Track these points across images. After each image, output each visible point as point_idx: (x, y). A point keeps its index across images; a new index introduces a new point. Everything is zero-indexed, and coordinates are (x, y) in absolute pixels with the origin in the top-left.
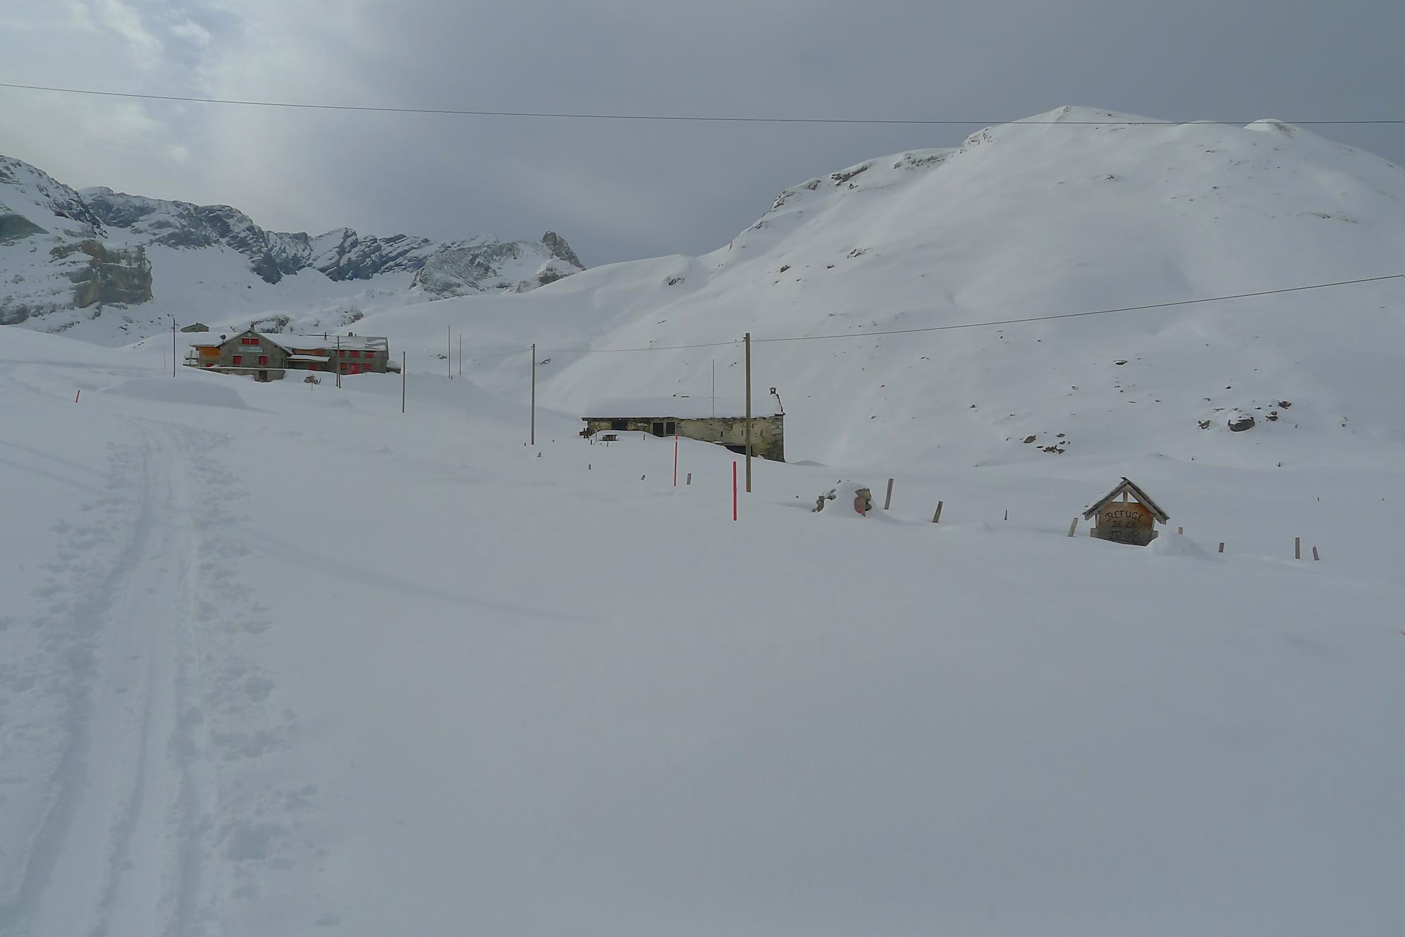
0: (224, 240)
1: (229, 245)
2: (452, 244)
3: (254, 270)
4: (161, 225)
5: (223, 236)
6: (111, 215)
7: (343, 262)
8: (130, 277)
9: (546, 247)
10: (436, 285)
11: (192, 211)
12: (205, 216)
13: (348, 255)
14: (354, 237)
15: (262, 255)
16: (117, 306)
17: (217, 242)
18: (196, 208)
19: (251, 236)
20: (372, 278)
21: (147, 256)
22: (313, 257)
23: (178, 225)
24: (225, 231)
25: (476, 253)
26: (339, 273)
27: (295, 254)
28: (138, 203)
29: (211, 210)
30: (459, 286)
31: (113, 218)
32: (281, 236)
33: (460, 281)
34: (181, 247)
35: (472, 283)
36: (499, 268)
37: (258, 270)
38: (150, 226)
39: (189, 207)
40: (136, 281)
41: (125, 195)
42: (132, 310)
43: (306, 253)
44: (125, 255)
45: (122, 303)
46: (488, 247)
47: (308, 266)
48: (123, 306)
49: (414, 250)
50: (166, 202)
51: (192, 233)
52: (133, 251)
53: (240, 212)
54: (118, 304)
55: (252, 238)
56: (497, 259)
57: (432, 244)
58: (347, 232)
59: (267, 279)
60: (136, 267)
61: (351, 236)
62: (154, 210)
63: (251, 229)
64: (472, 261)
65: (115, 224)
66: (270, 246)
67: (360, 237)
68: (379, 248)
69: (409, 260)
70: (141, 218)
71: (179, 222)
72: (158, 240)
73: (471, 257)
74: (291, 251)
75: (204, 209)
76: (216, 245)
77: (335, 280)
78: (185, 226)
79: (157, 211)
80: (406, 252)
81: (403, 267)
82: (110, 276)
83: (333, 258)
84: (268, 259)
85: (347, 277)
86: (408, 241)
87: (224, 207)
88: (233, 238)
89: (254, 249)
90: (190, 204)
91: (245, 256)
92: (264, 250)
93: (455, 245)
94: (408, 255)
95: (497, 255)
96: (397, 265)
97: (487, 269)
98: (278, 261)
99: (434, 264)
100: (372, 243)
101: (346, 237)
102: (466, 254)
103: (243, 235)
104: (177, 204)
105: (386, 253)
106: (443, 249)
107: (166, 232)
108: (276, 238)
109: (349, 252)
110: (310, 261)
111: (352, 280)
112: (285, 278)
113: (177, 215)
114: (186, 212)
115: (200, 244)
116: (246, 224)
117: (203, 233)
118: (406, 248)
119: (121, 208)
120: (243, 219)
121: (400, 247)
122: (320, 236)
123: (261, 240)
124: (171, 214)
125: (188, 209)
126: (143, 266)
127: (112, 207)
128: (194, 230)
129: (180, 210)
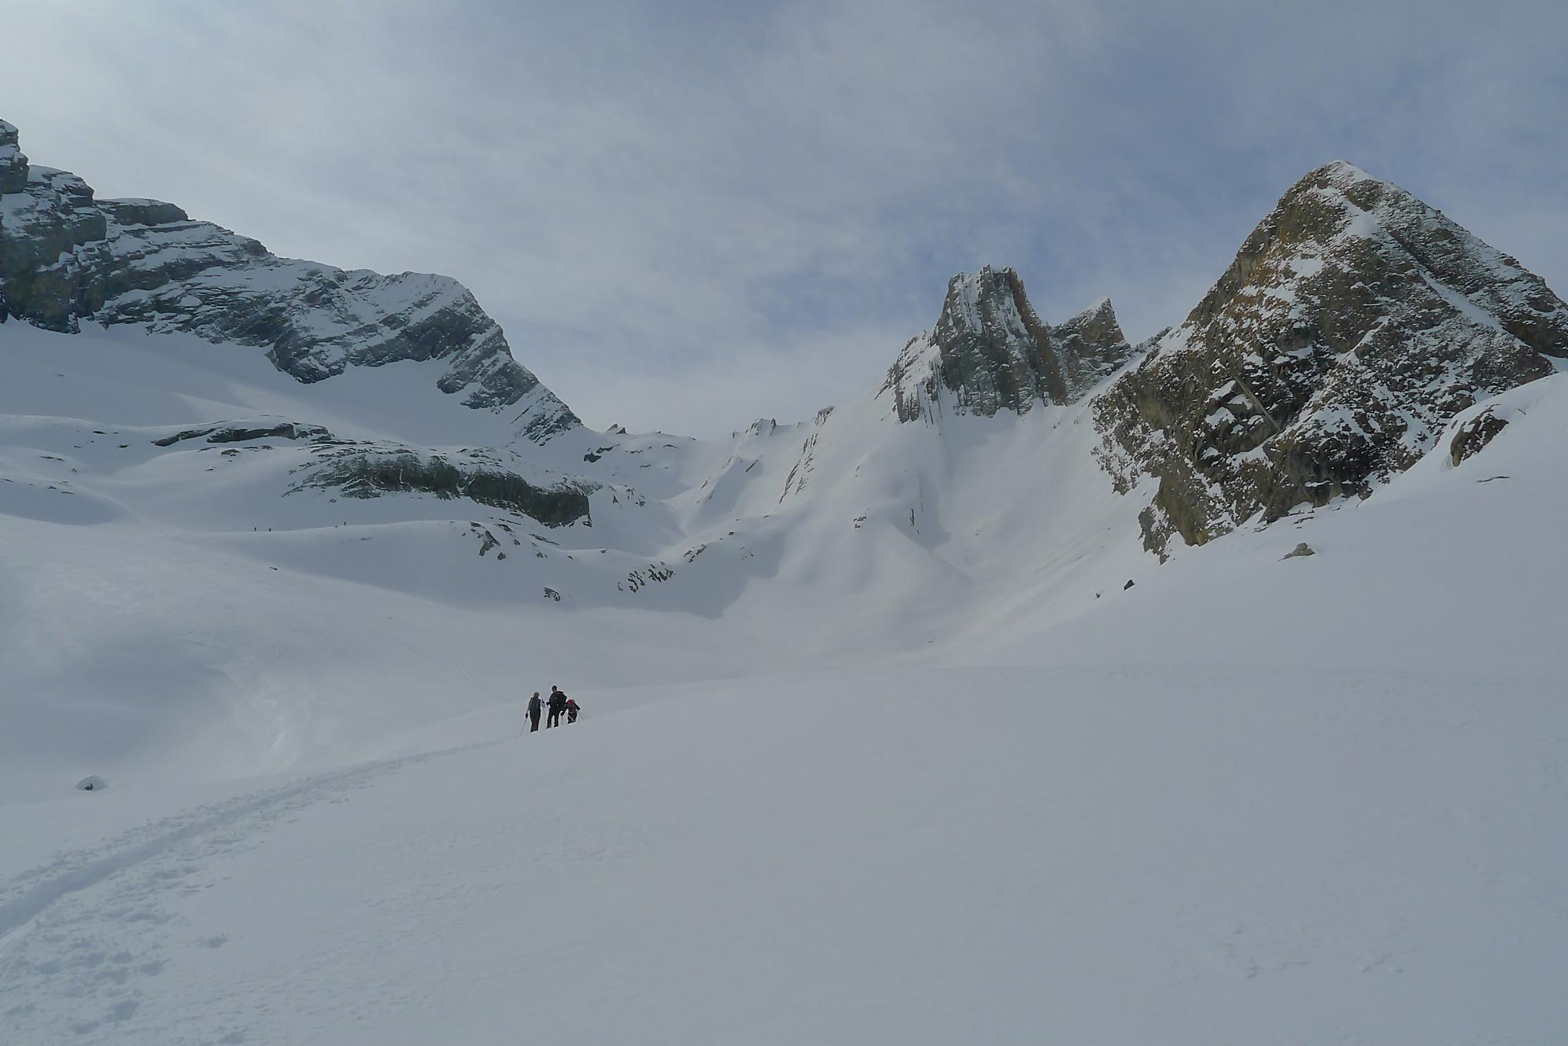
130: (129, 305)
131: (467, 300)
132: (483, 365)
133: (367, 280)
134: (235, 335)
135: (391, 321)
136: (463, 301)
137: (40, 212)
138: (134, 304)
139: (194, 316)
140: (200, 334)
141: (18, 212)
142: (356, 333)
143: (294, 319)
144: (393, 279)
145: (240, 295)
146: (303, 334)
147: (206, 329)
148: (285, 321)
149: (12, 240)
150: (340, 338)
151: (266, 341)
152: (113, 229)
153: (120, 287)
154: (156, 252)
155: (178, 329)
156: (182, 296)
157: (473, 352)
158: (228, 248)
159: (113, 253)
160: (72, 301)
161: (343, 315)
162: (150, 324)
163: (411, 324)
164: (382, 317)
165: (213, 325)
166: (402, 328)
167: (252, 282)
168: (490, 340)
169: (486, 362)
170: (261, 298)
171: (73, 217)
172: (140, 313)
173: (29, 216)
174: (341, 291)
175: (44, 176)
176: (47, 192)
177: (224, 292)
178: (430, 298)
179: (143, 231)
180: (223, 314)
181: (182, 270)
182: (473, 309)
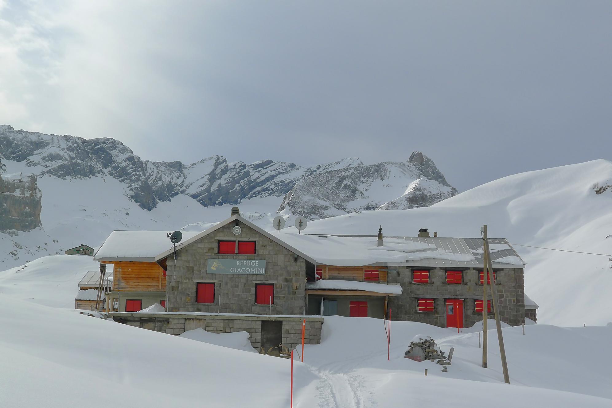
0: (106, 171)
1: (111, 174)
2: (318, 168)
3: (132, 197)
4: (52, 158)
5: (106, 166)
6: (11, 150)
7: (214, 188)
8: (23, 206)
9: (413, 168)
10: (303, 208)
11: (80, 144)
12: (91, 149)
13: (218, 182)
14: (224, 165)
15: (140, 184)
16: (9, 233)
17: (100, 172)
18: (84, 141)
19: (131, 166)
20: (240, 203)
21: (38, 186)
22: (186, 184)
23: (67, 157)
24: (108, 161)
25: (343, 175)
26: (210, 199)
27: (170, 182)
28: (34, 139)
29: (96, 142)
30: (326, 208)
31: (12, 153)
32: (157, 165)
33: (327, 203)
34: (69, 178)
35: (339, 205)
36: (366, 190)
37: (135, 198)
38: (43, 159)
39: (77, 140)
40: (28, 209)
41: (24, 132)
42: (23, 236)
43: (180, 180)
44: (19, 185)
45: (13, 230)
46: (355, 168)
47: (182, 192)
48: (14, 233)
49: (281, 175)
50: (57, 137)
51: (78, 165)
52: (26, 180)
53: (122, 144)
54: (11, 231)
55: (132, 168)
56: (364, 181)
57: (298, 169)
58: (218, 159)
59: (143, 206)
60: (28, 195)
61: (222, 163)
62: (47, 144)
63: (131, 159)
64: (339, 184)
65: (13, 158)
66: (147, 175)
67: (230, 164)
68: (247, 174)
69: (276, 185)
70: (36, 152)
71: (68, 154)
72: (50, 172)
73: (338, 179)
74: (166, 179)
75: (90, 142)
76: (99, 175)
77: (206, 206)
78: (72, 158)
79: (50, 146)
80: (273, 177)
81: (271, 192)
82: (5, 205)
83: (204, 184)
84: (146, 187)
85: (217, 202)
86: (275, 167)
87: (108, 139)
88: (113, 168)
89: (133, 177)
90: (79, 138)
91: (125, 185)
92: (142, 178)
93: (321, 169)
94: (276, 180)
95: (364, 177)
96: (264, 190)
97: (354, 191)
98: (154, 188)
99: (303, 187)
100: (241, 170)
101: (217, 164)
102: (333, 177)
103: (124, 164)
104: (67, 138)
105: (254, 178)
106: (308, 173)
107: (56, 164)
108: (153, 167)
109: (220, 178)
110: (184, 188)
111: (221, 205)
112: (161, 205)
113: (67, 148)
114: (75, 145)
115: (85, 175)
116: (128, 155)
117: (89, 164)
118: (273, 173)
119: (20, 143)
120: (125, 150)
121: (268, 172)
122: (193, 165)
123: (139, 169)
124: (62, 147)
125: (76, 142)
126: (34, 194)
127: (12, 142)
129: (70, 144)
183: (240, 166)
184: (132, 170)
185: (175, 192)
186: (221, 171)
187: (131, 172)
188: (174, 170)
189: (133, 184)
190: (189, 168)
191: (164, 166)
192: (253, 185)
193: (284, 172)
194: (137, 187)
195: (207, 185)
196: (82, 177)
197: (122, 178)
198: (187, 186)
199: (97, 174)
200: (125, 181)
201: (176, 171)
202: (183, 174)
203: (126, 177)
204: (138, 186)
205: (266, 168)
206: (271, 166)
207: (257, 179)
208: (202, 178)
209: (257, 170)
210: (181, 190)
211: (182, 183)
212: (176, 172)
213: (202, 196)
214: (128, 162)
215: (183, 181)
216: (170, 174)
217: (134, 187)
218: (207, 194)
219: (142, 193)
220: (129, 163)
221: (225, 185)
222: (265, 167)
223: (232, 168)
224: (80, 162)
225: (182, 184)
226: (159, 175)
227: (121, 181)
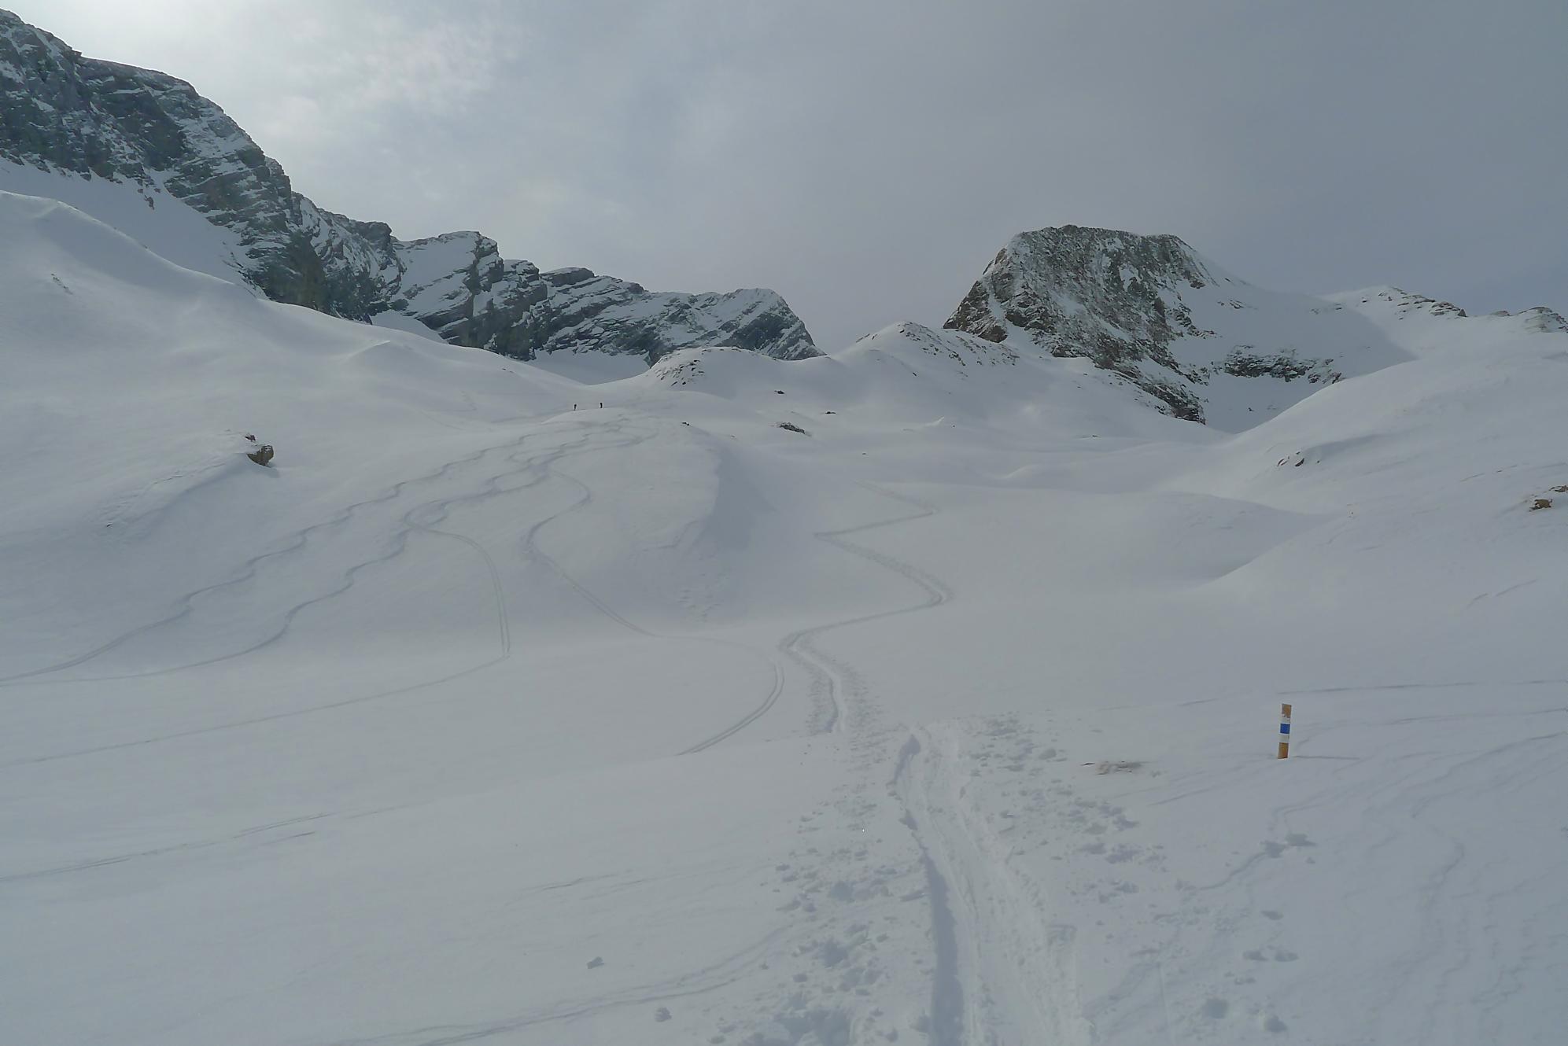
0: (160, 177)
1: (177, 191)
5: (157, 160)
7: (479, 309)
11: (55, 55)
12: (101, 90)
13: (485, 296)
14: (493, 258)
15: (287, 239)
17: (134, 172)
18: (72, 57)
19: (253, 178)
20: (534, 358)
22: (406, 285)
24: (166, 148)
25: (1109, 248)
26: (473, 333)
27: (365, 270)
29: (125, 76)
32: (328, 216)
33: (1125, 336)
36: (1186, 309)
43: (390, 274)
46: (1120, 237)
47: (396, 307)
49: (614, 307)
51: (36, 113)
53: (219, 110)
55: (255, 186)
58: (480, 241)
61: (488, 253)
63: (249, 160)
66: (304, 226)
67: (506, 259)
68: (541, 293)
69: (606, 328)
74: (355, 260)
75: (102, 69)
76: (131, 184)
80: (598, 308)
81: (595, 341)
83: (457, 294)
85: (487, 344)
86: (600, 286)
87: (171, 80)
88: (187, 172)
89: (261, 215)
91: (229, 238)
92: (292, 228)
93: (697, 305)
94: (604, 315)
95: (1153, 269)
96: (580, 336)
97: (1159, 307)
100: (531, 279)
101: (480, 253)
102: (1089, 247)
103: (227, 169)
105: (557, 305)
106: (674, 310)
109: (487, 288)
110: (400, 296)
111: (497, 353)
115: (66, 161)
116: (240, 144)
117: (86, 130)
118: (598, 300)
120: (226, 127)
121: (585, 297)
122: (419, 242)
125: (36, 44)
128: (49, 108)
130: (563, 337)
131: (780, 305)
132: (788, 351)
133: (711, 299)
134: (625, 349)
135: (726, 327)
136: (777, 306)
137: (511, 291)
138: (565, 337)
139: (600, 339)
140: (603, 351)
141: (501, 293)
142: (702, 338)
143: (661, 333)
144: (729, 296)
145: (627, 322)
146: (667, 343)
147: (607, 347)
148: (656, 335)
149: (498, 311)
150: (691, 343)
151: (644, 350)
152: (552, 291)
153: (557, 327)
154: (576, 301)
155: (591, 349)
156: (593, 327)
157: (782, 342)
158: (619, 291)
159: (552, 307)
160: (531, 340)
161: (694, 327)
162: (575, 348)
163: (740, 327)
164: (721, 324)
165: (612, 344)
166: (734, 331)
167: (635, 312)
168: (794, 332)
169: (791, 349)
170: (640, 322)
171: (529, 289)
172: (569, 342)
173: (506, 295)
174: (693, 310)
175: (512, 266)
176: (514, 277)
177: (617, 322)
178: (754, 306)
179: (568, 289)
180: (617, 336)
181: (591, 311)
182: (785, 311)
183: (525, 272)
184: (257, 191)
185: (379, 302)
186: (489, 272)
187: (254, 196)
188: (372, 244)
189: (261, 236)
190: (410, 248)
191: (345, 226)
192: (556, 320)
193: (620, 302)
194: (276, 248)
195: (462, 296)
196: (49, 164)
197: (220, 212)
198: (409, 291)
199: (116, 175)
200: (231, 223)
201: (377, 246)
202: (395, 259)
203: (235, 212)
204: (280, 246)
205: (581, 286)
206: (590, 284)
207: (563, 308)
208: (447, 278)
209: (560, 289)
210: (394, 299)
211: (395, 281)
212: (378, 250)
213: (452, 324)
214: (242, 165)
215: (399, 278)
216: (363, 250)
217: (262, 245)
218: (466, 319)
219: (294, 272)
220: (244, 170)
221: (504, 306)
222: (578, 284)
223: (510, 272)
224: (44, 106)
225: (395, 284)
226: (336, 242)
227: (215, 221)
